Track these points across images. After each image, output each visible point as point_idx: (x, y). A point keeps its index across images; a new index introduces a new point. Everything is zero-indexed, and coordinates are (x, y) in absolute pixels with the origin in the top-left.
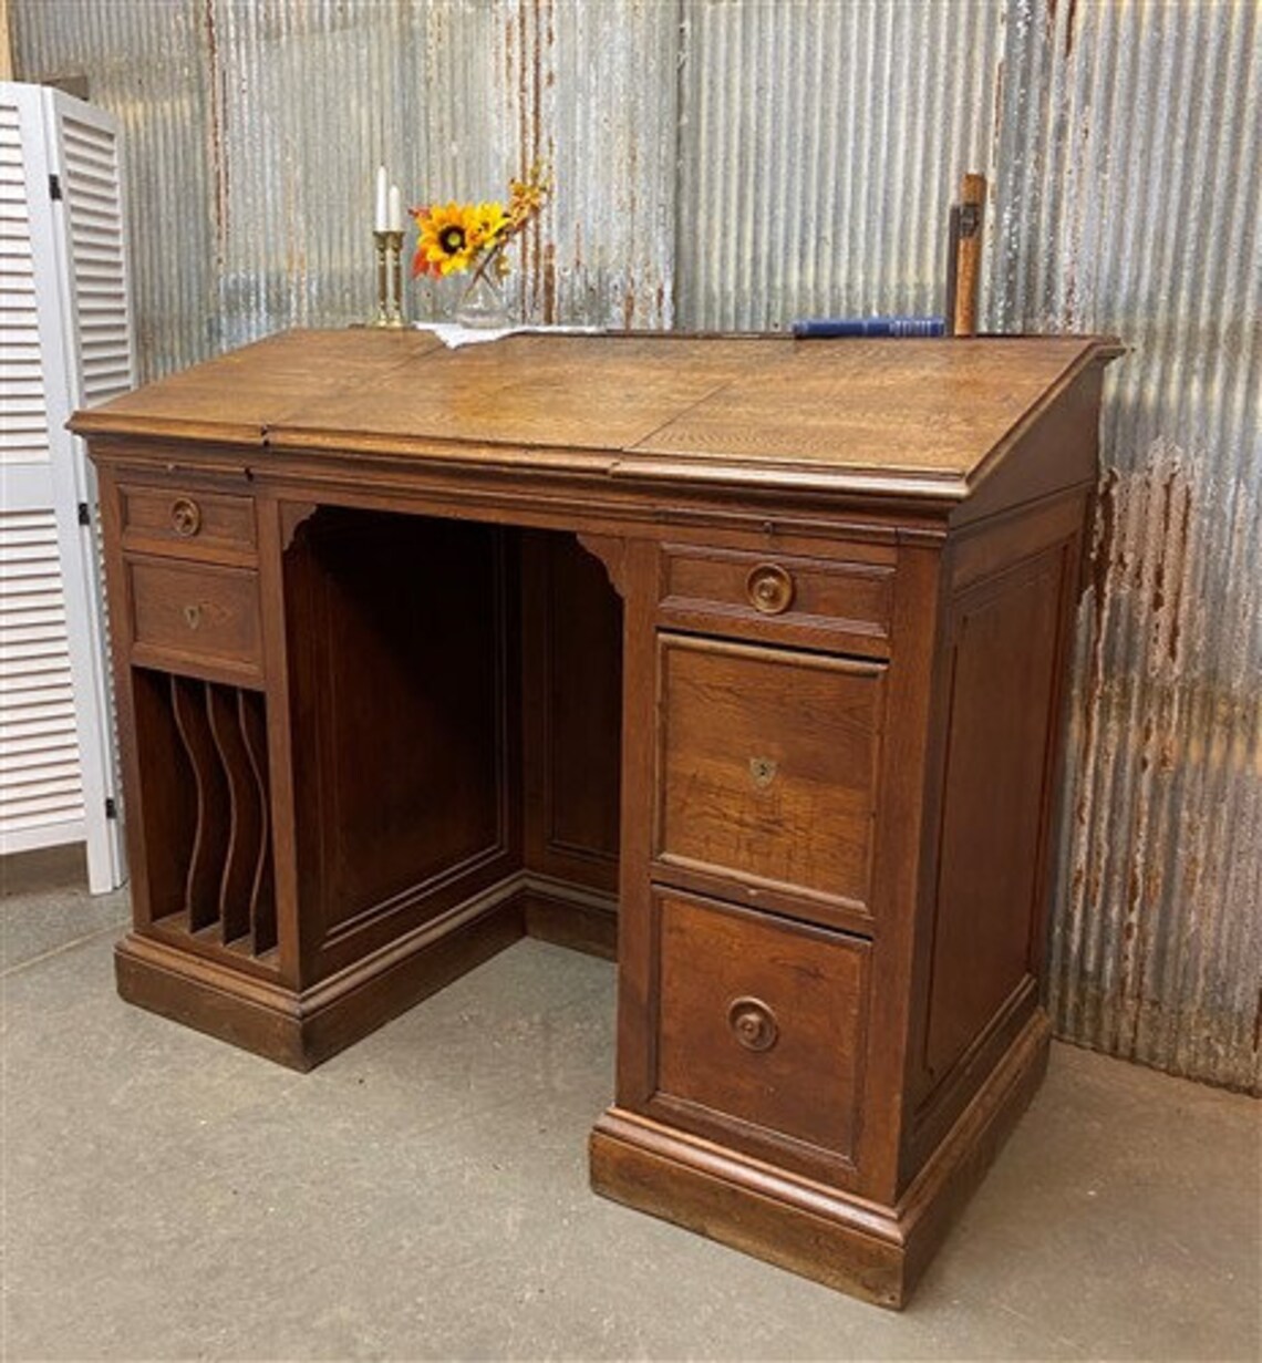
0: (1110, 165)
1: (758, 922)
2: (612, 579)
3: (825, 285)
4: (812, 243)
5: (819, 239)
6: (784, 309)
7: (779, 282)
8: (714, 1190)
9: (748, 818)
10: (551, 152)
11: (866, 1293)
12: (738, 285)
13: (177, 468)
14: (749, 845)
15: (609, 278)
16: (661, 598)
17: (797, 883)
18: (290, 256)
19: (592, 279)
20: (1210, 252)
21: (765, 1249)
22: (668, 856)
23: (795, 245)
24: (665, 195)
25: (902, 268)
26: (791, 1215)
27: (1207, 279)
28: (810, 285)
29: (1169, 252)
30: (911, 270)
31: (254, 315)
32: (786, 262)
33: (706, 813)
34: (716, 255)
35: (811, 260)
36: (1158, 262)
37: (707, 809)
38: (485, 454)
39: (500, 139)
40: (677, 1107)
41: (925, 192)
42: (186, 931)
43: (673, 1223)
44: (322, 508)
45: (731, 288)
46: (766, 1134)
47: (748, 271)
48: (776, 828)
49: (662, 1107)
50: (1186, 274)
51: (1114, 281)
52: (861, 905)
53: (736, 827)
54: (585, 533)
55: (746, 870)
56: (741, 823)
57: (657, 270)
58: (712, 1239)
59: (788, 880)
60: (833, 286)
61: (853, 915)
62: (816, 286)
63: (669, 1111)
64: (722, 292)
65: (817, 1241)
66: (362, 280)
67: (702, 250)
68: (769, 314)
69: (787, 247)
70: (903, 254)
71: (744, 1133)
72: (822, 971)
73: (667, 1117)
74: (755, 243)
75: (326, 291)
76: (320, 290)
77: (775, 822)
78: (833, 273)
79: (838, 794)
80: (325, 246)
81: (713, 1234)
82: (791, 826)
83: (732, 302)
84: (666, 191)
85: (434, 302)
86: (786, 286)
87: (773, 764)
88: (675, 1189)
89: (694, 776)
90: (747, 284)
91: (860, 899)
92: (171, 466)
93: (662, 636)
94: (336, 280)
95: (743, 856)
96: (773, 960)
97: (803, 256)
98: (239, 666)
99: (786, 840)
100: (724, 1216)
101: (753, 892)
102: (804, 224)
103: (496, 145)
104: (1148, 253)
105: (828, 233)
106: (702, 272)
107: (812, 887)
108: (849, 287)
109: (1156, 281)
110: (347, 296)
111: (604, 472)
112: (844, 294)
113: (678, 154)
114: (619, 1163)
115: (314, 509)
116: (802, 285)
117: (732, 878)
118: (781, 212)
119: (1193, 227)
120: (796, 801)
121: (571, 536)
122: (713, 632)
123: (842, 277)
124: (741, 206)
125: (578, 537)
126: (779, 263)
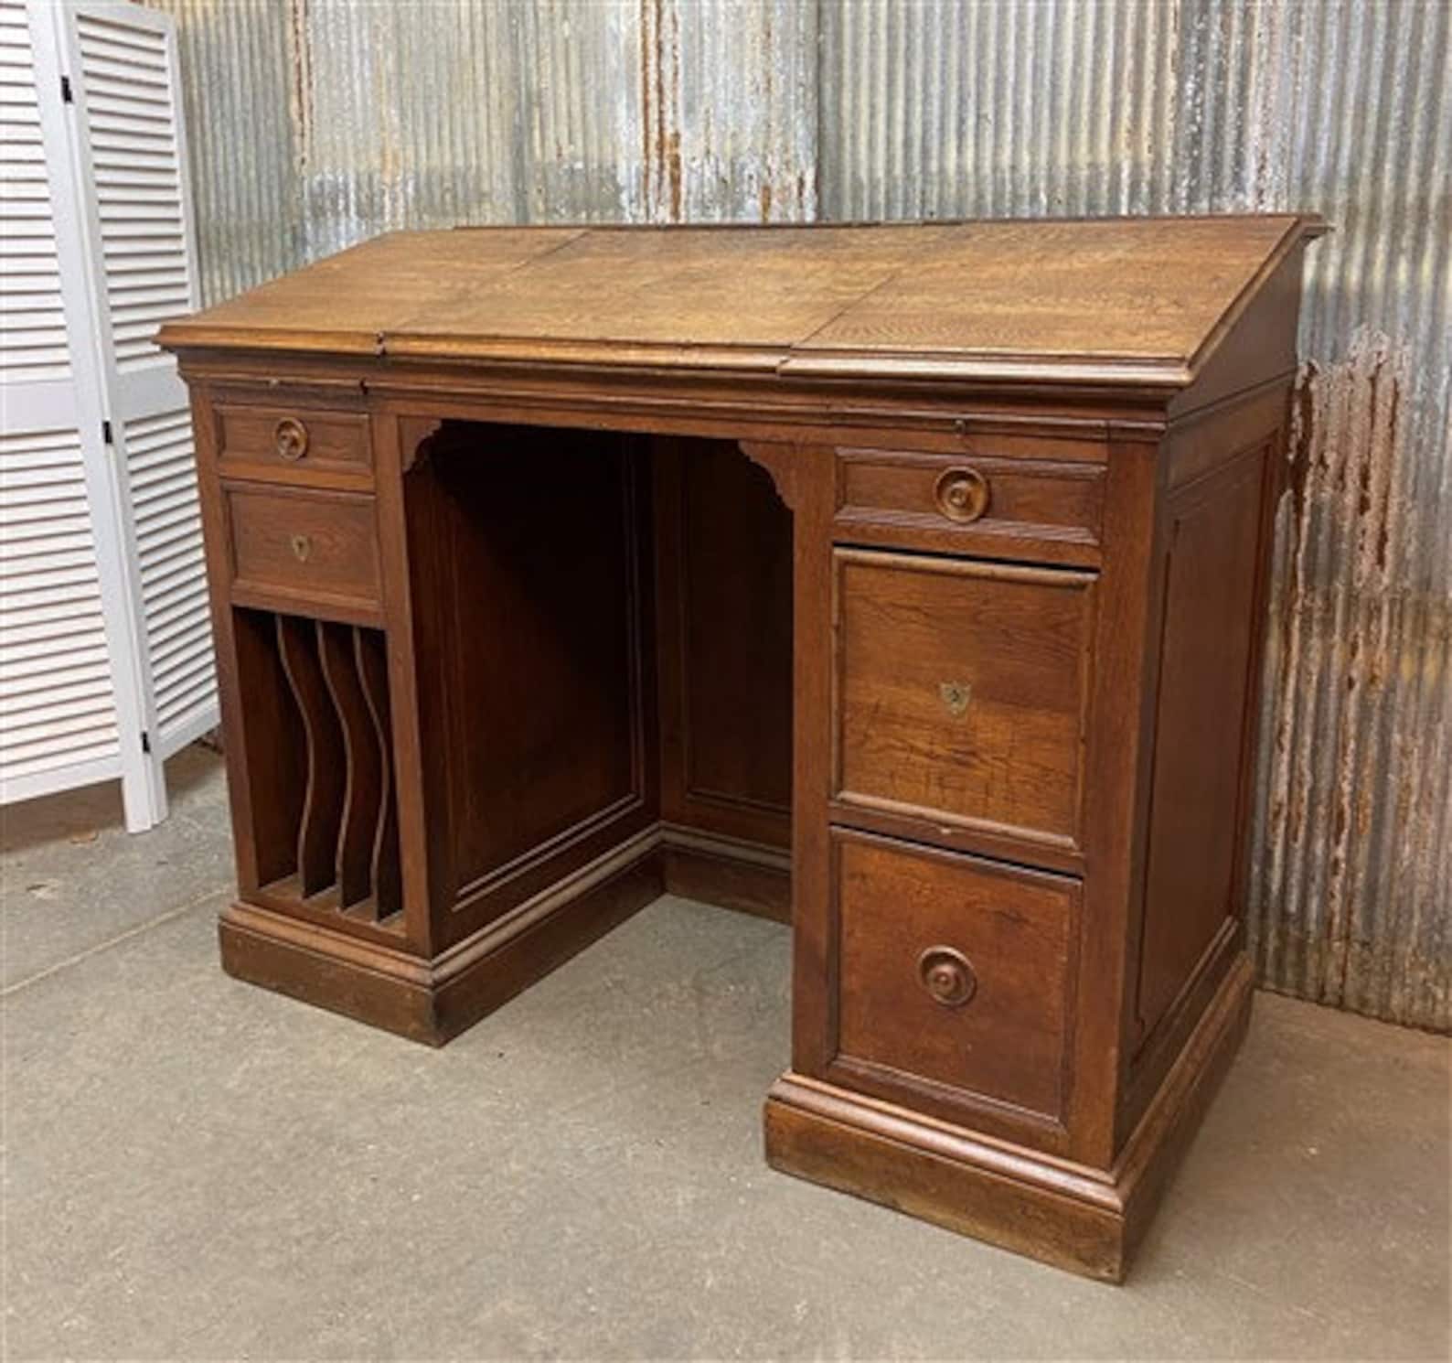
0: (1304, 27)
1: (950, 863)
2: (779, 491)
3: (987, 168)
4: (971, 121)
5: (979, 117)
6: (941, 198)
7: (934, 166)
8: (906, 1159)
9: (939, 750)
10: (675, 30)
11: (1079, 1265)
12: (889, 172)
13: (282, 383)
14: (941, 779)
15: (743, 168)
16: (838, 508)
17: (998, 820)
18: (383, 154)
19: (724, 169)
20: (1417, 119)
21: (965, 1223)
22: (847, 795)
23: (950, 125)
24: (805, 74)
25: (1073, 144)
26: (996, 1184)
27: (1415, 150)
28: (970, 167)
29: (1372, 119)
30: (1084, 149)
31: (343, 220)
32: (942, 144)
33: (893, 747)
34: (863, 139)
35: (970, 141)
36: (1360, 131)
37: (892, 741)
38: (633, 356)
39: (618, 18)
40: (861, 1071)
41: (1098, 62)
42: (299, 898)
43: (859, 1197)
44: (445, 422)
45: (881, 174)
46: (965, 1097)
47: (899, 153)
48: (975, 761)
49: (841, 1070)
50: (1392, 144)
51: (1311, 156)
52: (1070, 841)
53: (926, 761)
54: (749, 440)
55: (938, 807)
56: (929, 755)
57: (797, 156)
58: (904, 1213)
59: (984, 816)
60: (995, 169)
61: (1060, 852)
62: (977, 168)
63: (852, 1074)
64: (871, 179)
65: (1024, 1212)
66: (464, 180)
67: (847, 134)
68: (923, 202)
69: (942, 128)
70: (1073, 131)
71: (938, 1096)
72: (1025, 916)
73: (851, 1081)
74: (907, 124)
75: (424, 191)
76: (417, 189)
77: (973, 754)
78: (995, 155)
79: (1041, 719)
80: (422, 140)
81: (904, 1208)
82: (986, 757)
83: (882, 189)
84: (806, 71)
85: (546, 201)
86: (942, 170)
87: (967, 689)
88: (860, 1160)
89: (877, 707)
90: (898, 170)
91: (1070, 834)
92: (274, 381)
93: (838, 552)
94: (435, 179)
95: (935, 791)
96: (969, 905)
97: (961, 135)
98: (356, 602)
99: (982, 773)
100: (916, 1187)
101: (945, 831)
102: (962, 101)
103: (613, 23)
104: (1348, 124)
105: (989, 109)
106: (847, 157)
107: (1014, 823)
108: (1014, 168)
109: (1358, 152)
110: (448, 197)
111: (772, 370)
112: (1007, 176)
113: (819, 27)
114: (798, 1135)
115: (437, 425)
116: (960, 169)
117: (920, 817)
118: (935, 88)
119: (1398, 92)
120: (993, 729)
121: (733, 444)
122: (897, 544)
123: (1006, 158)
124: (891, 83)
125: (743, 446)
126: (935, 144)
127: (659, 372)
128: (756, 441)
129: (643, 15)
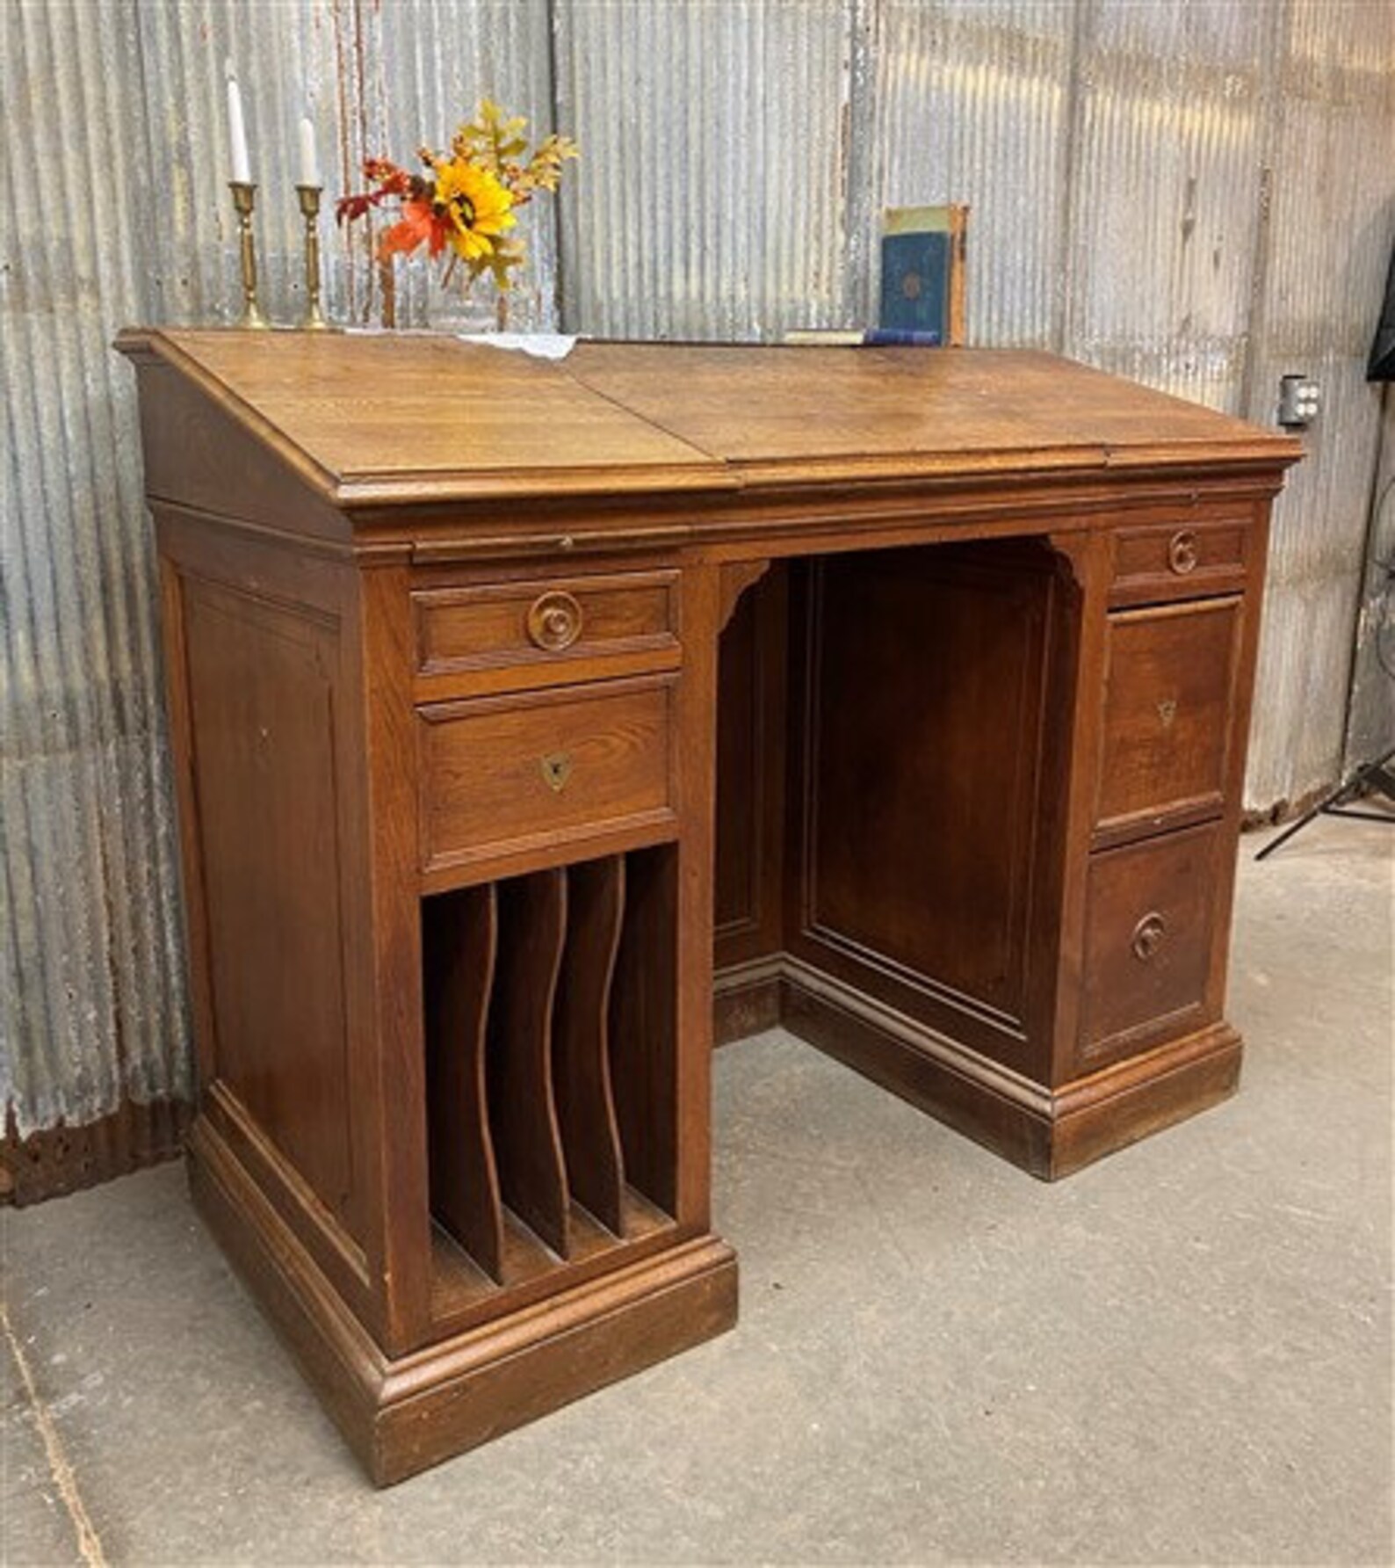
2: (1075, 573)
3: (709, 296)
4: (695, 251)
5: (704, 248)
6: (670, 319)
7: (662, 290)
10: (382, 102)
12: (625, 293)
16: (1114, 579)
23: (677, 253)
28: (694, 293)
30: (785, 287)
32: (670, 270)
35: (694, 270)
39: (305, 71)
45: (616, 294)
47: (632, 275)
56: (1150, 766)
57: (532, 269)
62: (702, 295)
64: (609, 299)
68: (656, 324)
69: (670, 255)
74: (640, 247)
77: (1173, 753)
78: (717, 285)
83: (621, 309)
86: (670, 295)
87: (1173, 702)
89: (1122, 739)
90: (632, 291)
93: (1110, 618)
97: (687, 264)
101: (1158, 821)
102: (686, 231)
105: (709, 242)
106: (584, 273)
108: (733, 298)
112: (727, 305)
116: (687, 294)
118: (661, 214)
123: (724, 293)
124: (623, 205)
125: (1054, 539)
126: (662, 269)
128: (1062, 531)
129: (340, 76)
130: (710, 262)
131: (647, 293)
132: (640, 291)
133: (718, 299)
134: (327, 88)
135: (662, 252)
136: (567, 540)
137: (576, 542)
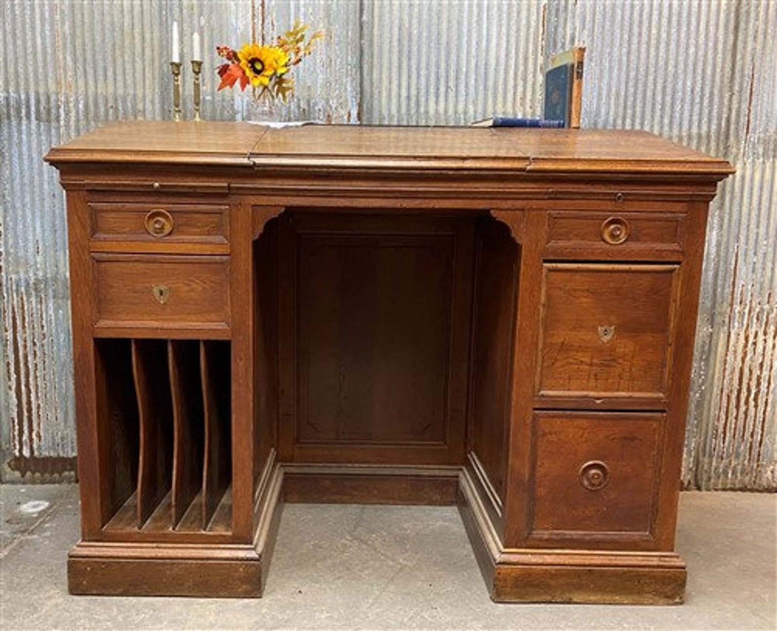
0: (594, 59)
1: (603, 418)
2: (513, 235)
3: (451, 112)
4: (442, 89)
5: (447, 87)
7: (422, 110)
8: (577, 574)
9: (595, 361)
10: (273, 29)
11: (666, 600)
12: (399, 111)
14: (596, 376)
15: (315, 104)
16: (549, 242)
17: (623, 391)
18: (58, 83)
19: (303, 105)
20: (638, 102)
21: (608, 598)
22: (544, 392)
23: (432, 90)
24: (352, 59)
25: (495, 104)
26: (624, 573)
27: (638, 114)
28: (442, 111)
29: (622, 101)
31: (24, 122)
32: (427, 100)
33: (572, 363)
34: (384, 94)
35: (442, 99)
36: (617, 105)
37: (571, 360)
39: (237, 19)
40: (546, 537)
41: (507, 66)
43: (550, 602)
44: (288, 208)
46: (599, 535)
47: (404, 102)
48: (614, 364)
49: (534, 539)
50: (629, 111)
51: (598, 115)
52: (661, 395)
53: (588, 367)
54: (497, 209)
55: (592, 390)
56: (591, 365)
57: (346, 100)
58: (576, 603)
59: (618, 390)
61: (659, 399)
62: (446, 112)
63: (541, 540)
64: (389, 114)
65: (639, 582)
66: (124, 101)
67: (376, 91)
69: (427, 91)
71: (587, 538)
73: (541, 544)
74: (409, 88)
77: (614, 360)
78: (456, 106)
79: (648, 338)
80: (90, 77)
81: (575, 600)
82: (621, 361)
86: (427, 112)
87: (613, 328)
88: (552, 582)
89: (563, 343)
90: (403, 110)
91: (660, 391)
93: (545, 265)
94: (101, 101)
95: (592, 383)
96: (607, 437)
97: (437, 96)
99: (618, 370)
100: (580, 587)
101: (599, 402)
102: (438, 79)
103: (234, 21)
104: (612, 101)
105: (452, 84)
106: (376, 102)
107: (633, 391)
108: (465, 113)
109: (616, 114)
110: (111, 111)
111: (524, 170)
112: (462, 116)
113: (361, 37)
114: (516, 579)
115: (282, 210)
116: (437, 111)
117: (586, 397)
118: (423, 72)
119: (632, 90)
120: (626, 347)
121: (487, 212)
122: (580, 258)
123: (461, 108)
124: (400, 67)
125: (492, 212)
126: (423, 100)
127: (450, 172)
128: (501, 209)
129: (253, 19)
130: (452, 94)
131: (413, 111)
132: (408, 110)
133: (456, 112)
134: (246, 25)
135: (423, 92)
136: (157, 184)
137: (161, 186)
